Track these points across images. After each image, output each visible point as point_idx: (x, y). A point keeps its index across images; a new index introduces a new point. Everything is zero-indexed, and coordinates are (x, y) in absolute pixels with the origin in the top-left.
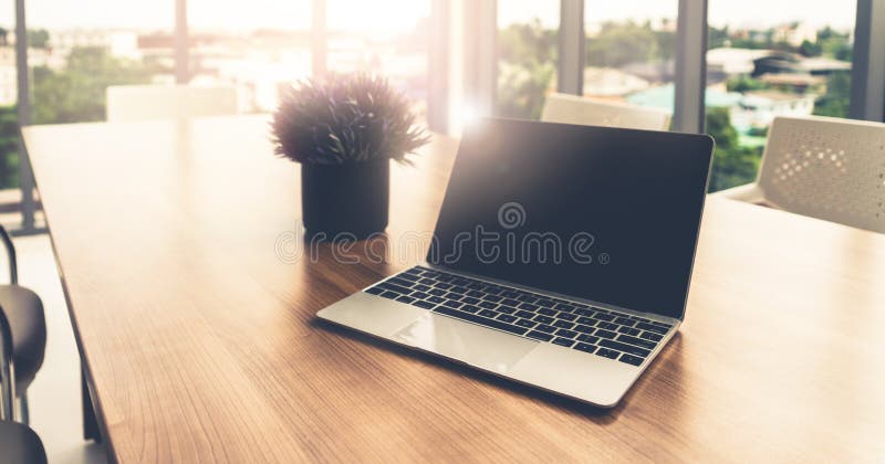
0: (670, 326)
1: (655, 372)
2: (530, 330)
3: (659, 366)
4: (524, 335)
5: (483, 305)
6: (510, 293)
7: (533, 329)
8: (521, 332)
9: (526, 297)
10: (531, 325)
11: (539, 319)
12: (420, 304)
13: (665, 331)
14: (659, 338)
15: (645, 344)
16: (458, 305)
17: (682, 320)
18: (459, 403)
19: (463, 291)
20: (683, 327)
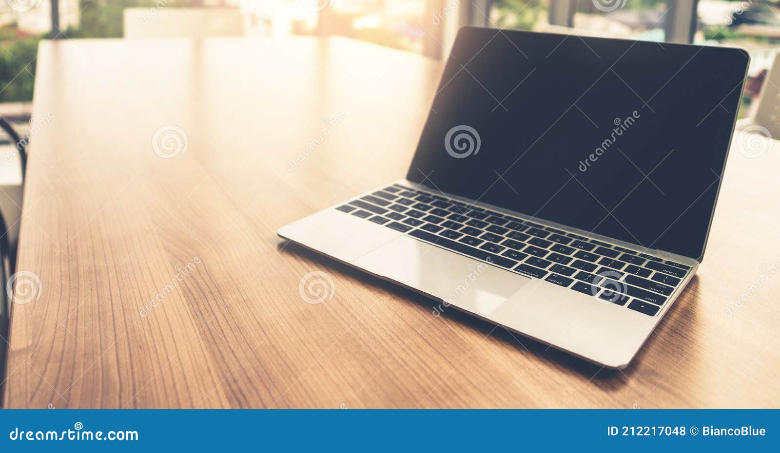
0: (688, 268)
1: (670, 323)
2: (520, 263)
3: (675, 315)
4: (512, 269)
5: (465, 231)
6: (497, 219)
7: (522, 262)
8: (507, 264)
9: (516, 224)
10: (521, 257)
11: (529, 250)
12: (395, 226)
13: (682, 274)
14: (675, 282)
15: (660, 288)
16: (437, 229)
17: (700, 261)
18: (429, 350)
19: (445, 214)
20: (702, 270)
